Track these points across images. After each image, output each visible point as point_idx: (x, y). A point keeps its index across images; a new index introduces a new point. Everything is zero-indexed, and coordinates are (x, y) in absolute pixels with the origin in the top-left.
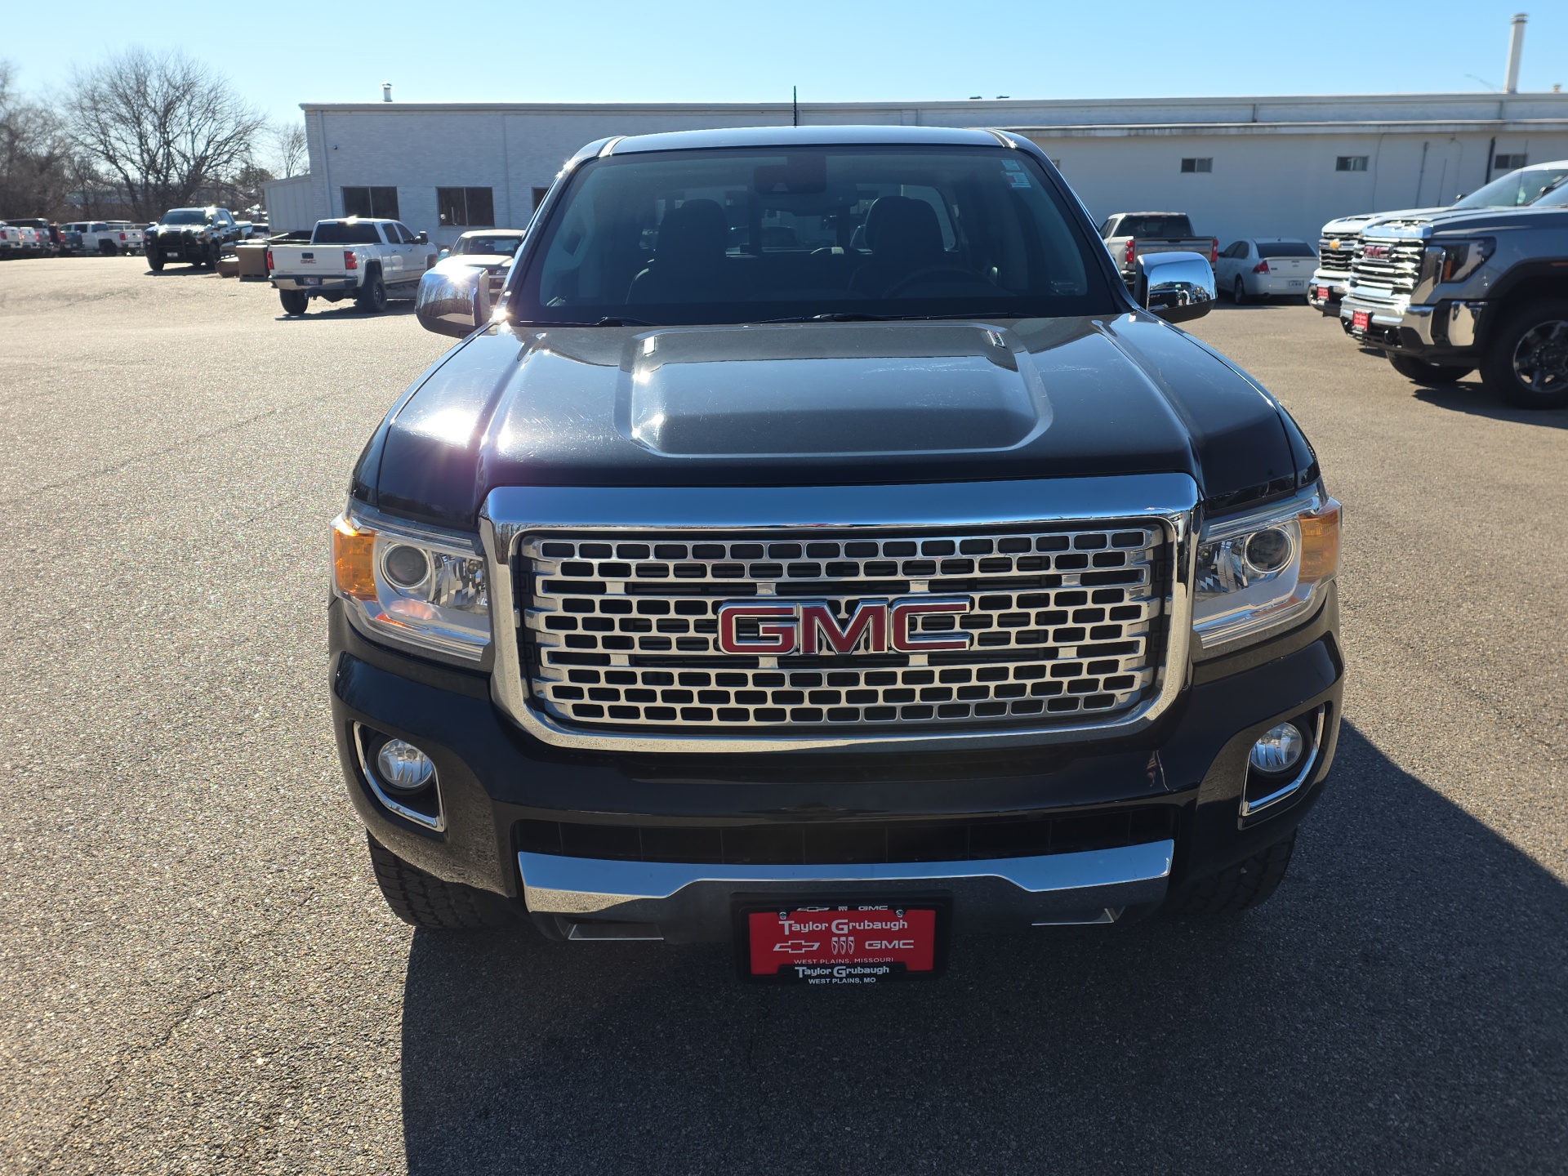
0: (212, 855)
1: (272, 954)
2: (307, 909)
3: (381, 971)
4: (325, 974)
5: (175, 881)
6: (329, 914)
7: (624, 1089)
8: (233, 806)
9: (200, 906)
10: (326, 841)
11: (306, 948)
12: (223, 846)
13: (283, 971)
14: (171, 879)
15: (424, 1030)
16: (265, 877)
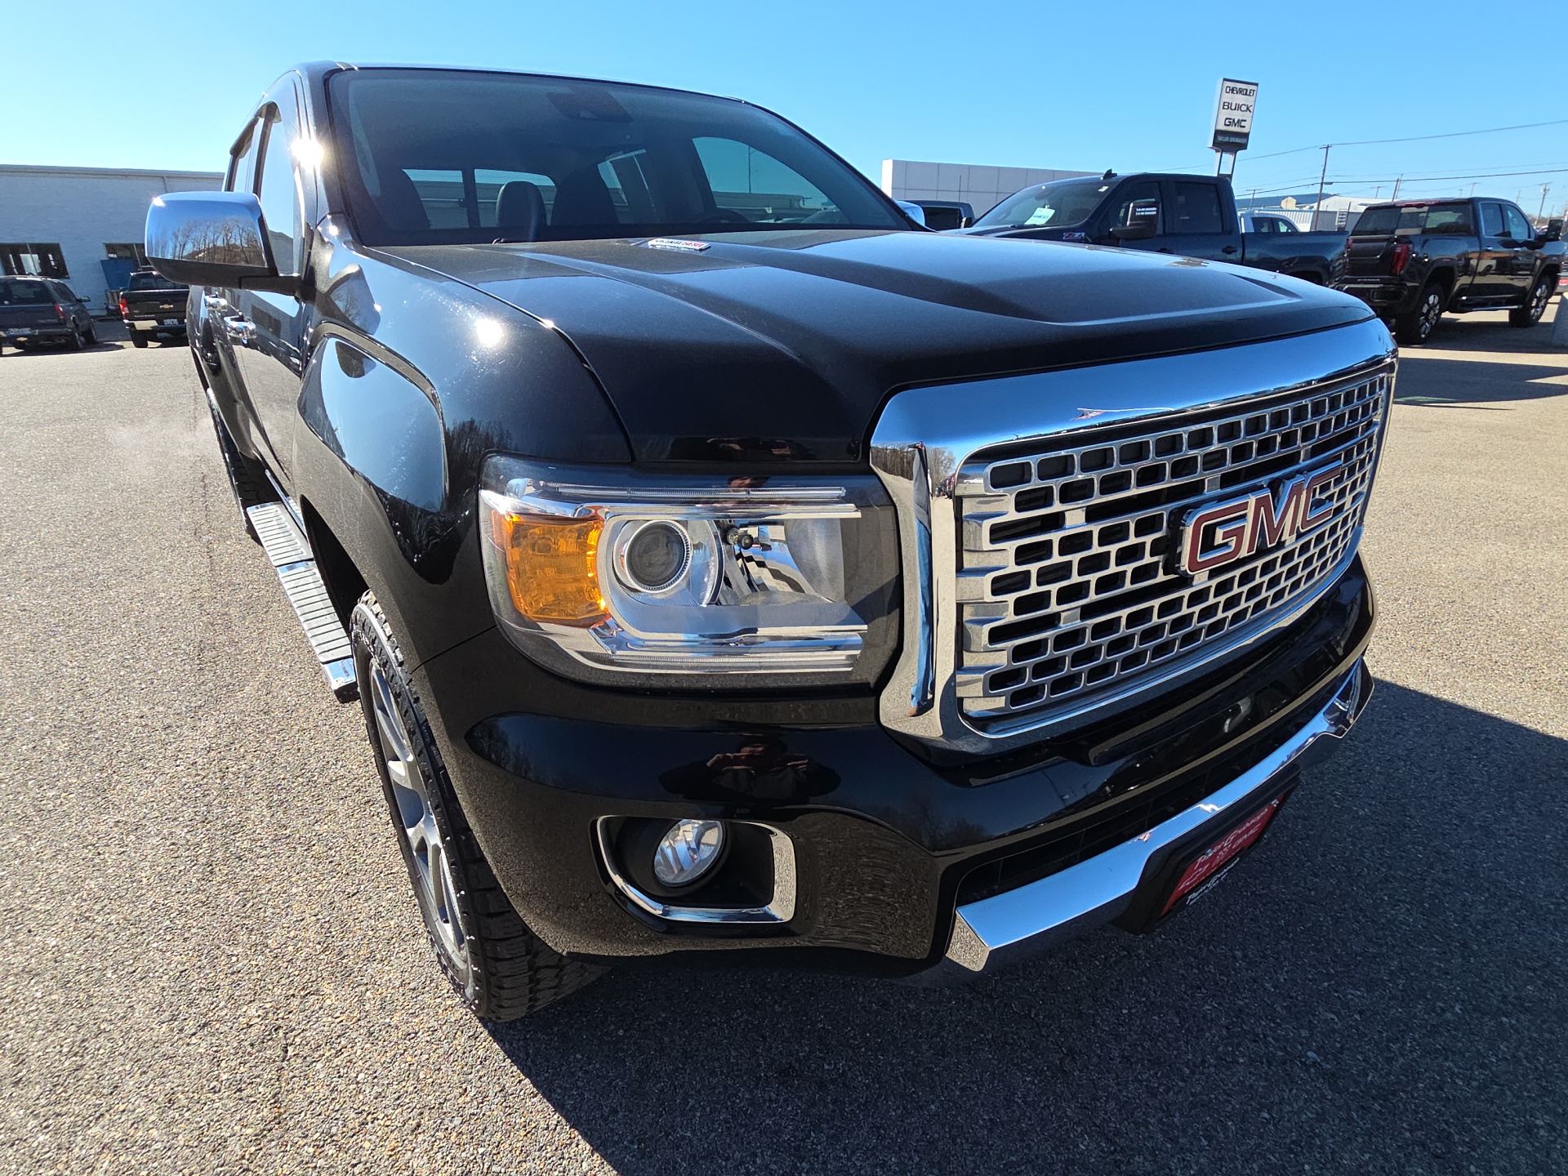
0: (65, 1050)
1: (311, 1150)
2: (299, 1060)
3: (491, 1094)
4: (420, 1137)
5: (36, 1116)
6: (339, 1053)
7: (914, 1086)
8: (34, 966)
9: (118, 1135)
10: (234, 959)
11: (353, 1115)
12: (73, 1028)
13: (354, 1166)
14: (26, 1115)
15: (632, 1142)
16: (188, 1044)
